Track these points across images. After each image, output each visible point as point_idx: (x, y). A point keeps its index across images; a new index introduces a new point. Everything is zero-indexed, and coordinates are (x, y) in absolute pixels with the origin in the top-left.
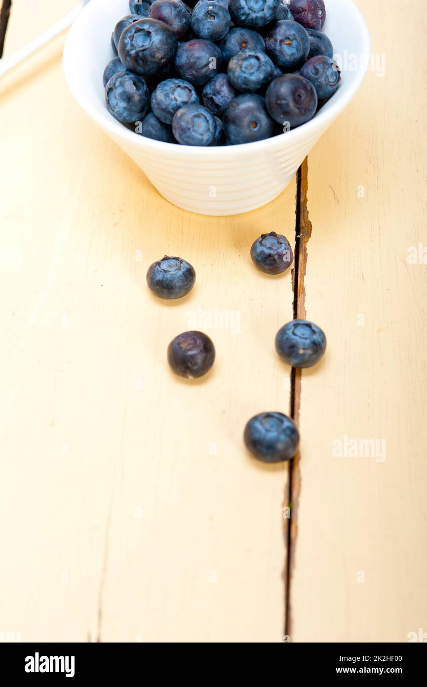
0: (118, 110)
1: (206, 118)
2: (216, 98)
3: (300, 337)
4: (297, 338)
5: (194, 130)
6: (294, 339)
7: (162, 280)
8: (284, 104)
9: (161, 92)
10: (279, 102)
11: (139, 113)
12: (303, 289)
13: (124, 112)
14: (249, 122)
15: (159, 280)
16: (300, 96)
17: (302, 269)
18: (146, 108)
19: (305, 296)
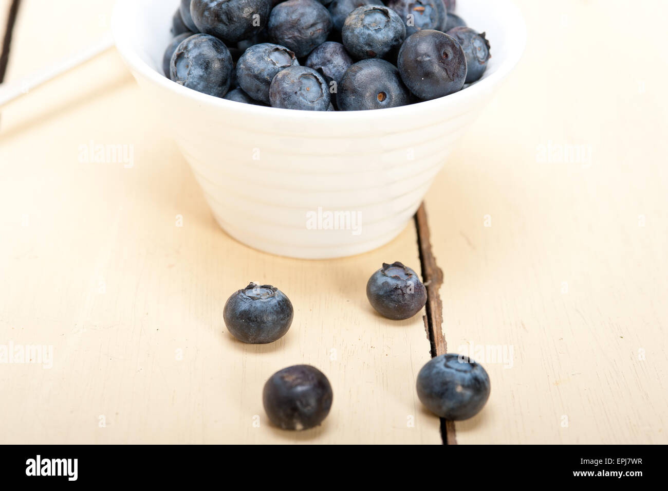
0: (191, 80)
1: (317, 80)
2: (327, 68)
3: (457, 370)
4: (453, 371)
5: (302, 95)
6: (448, 373)
7: (249, 310)
8: (426, 61)
9: (253, 54)
10: (419, 59)
11: (219, 86)
12: (443, 338)
13: (199, 84)
14: (375, 92)
15: (245, 311)
16: (447, 55)
17: (437, 316)
18: (229, 82)
19: (445, 345)
